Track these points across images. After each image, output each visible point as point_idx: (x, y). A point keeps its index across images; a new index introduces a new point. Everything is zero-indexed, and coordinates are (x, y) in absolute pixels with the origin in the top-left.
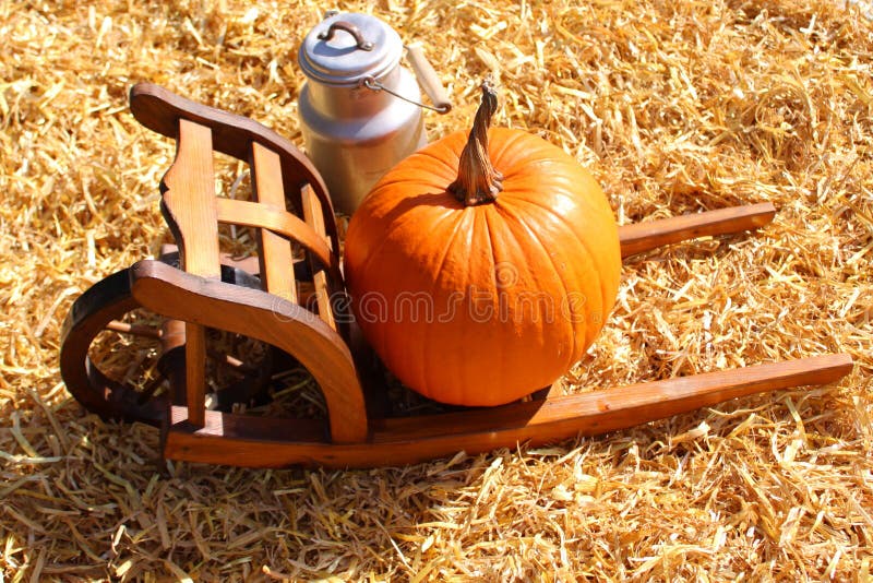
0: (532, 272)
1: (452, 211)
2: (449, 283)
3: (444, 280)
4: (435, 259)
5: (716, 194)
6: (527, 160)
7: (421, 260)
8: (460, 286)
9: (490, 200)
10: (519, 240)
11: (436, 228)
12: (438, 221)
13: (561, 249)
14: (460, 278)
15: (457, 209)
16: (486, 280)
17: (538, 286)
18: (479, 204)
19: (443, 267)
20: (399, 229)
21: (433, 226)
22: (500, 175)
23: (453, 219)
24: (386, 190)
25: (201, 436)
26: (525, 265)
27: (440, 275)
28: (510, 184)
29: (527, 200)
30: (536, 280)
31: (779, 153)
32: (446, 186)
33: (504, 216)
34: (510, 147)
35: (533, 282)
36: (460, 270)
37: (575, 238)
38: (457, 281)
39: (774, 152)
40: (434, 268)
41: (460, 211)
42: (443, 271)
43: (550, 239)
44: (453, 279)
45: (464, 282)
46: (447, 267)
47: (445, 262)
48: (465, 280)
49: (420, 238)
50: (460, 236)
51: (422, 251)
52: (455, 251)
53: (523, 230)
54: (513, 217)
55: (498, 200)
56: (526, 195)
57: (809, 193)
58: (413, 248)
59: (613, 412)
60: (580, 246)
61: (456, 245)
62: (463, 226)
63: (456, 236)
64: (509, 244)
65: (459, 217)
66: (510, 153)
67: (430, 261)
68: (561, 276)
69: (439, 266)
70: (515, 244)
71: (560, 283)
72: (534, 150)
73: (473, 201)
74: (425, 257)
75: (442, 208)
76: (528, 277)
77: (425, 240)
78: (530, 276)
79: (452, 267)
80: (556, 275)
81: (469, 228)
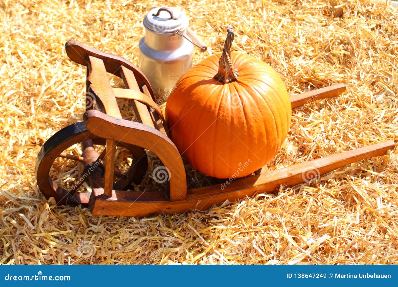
0: (259, 108)
1: (219, 86)
2: (223, 116)
3: (221, 115)
4: (215, 107)
5: (317, 79)
6: (247, 63)
7: (208, 107)
8: (228, 117)
9: (235, 80)
10: (252, 95)
11: (213, 94)
12: (213, 90)
13: (270, 98)
14: (228, 113)
15: (220, 85)
16: (240, 113)
17: (262, 114)
18: (230, 82)
19: (219, 109)
20: (195, 96)
21: (211, 93)
22: (237, 70)
23: (220, 89)
24: (185, 81)
25: (110, 201)
26: (256, 106)
27: (219, 113)
28: (242, 73)
29: (252, 79)
30: (261, 111)
31: (341, 63)
32: (213, 77)
33: (243, 86)
34: (238, 58)
35: (260, 113)
36: (227, 110)
37: (275, 93)
38: (227, 115)
39: (340, 63)
40: (215, 110)
41: (222, 86)
42: (220, 111)
43: (265, 94)
44: (225, 114)
45: (230, 116)
46: (222, 109)
47: (220, 107)
48: (230, 114)
49: (207, 98)
50: (225, 96)
51: (209, 104)
52: (224, 102)
53: (252, 91)
54: (247, 85)
55: (238, 80)
56: (251, 76)
57: (356, 77)
58: (204, 103)
59: (294, 176)
60: (277, 97)
61: (224, 100)
62: (225, 92)
63: (223, 96)
64: (248, 97)
65: (222, 88)
66: (239, 61)
67: (213, 108)
68: (271, 110)
69: (217, 109)
70: (250, 97)
71: (271, 113)
72: (248, 59)
73: (227, 81)
74: (210, 106)
75: (213, 85)
76: (258, 111)
77: (209, 99)
78: (258, 110)
79: (224, 109)
80: (269, 109)
81: (228, 92)
